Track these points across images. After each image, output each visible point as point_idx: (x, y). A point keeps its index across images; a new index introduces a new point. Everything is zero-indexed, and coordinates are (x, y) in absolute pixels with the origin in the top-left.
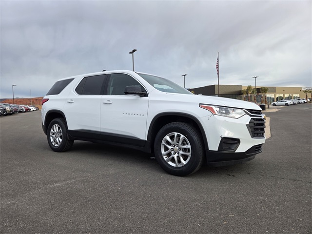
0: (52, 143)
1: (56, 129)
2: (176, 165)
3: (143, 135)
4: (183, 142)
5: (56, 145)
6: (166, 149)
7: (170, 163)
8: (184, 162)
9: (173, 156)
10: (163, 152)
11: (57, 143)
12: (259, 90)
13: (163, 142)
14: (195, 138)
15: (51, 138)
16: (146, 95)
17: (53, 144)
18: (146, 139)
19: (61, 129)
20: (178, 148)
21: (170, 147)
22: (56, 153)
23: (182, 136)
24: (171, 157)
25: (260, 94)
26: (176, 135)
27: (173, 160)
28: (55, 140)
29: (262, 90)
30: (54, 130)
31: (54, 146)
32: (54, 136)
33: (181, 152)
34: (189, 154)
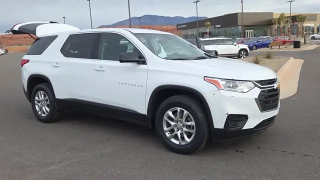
0: (37, 112)
1: (41, 96)
2: (180, 143)
3: (143, 109)
4: (187, 118)
5: (43, 115)
6: (169, 125)
7: (173, 140)
8: (188, 140)
9: (176, 132)
10: (165, 128)
11: (44, 113)
12: (294, 19)
13: (165, 118)
14: (200, 115)
15: (37, 107)
16: (144, 63)
17: (40, 113)
18: (146, 114)
19: (47, 97)
20: (181, 124)
21: (173, 123)
22: (44, 124)
23: (186, 112)
24: (174, 134)
25: (296, 23)
26: (179, 111)
27: (176, 137)
28: (41, 109)
29: (298, 19)
30: (39, 98)
31: (40, 115)
32: (40, 104)
33: (185, 129)
34: (193, 131)
